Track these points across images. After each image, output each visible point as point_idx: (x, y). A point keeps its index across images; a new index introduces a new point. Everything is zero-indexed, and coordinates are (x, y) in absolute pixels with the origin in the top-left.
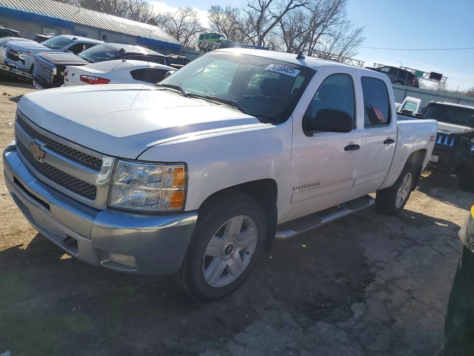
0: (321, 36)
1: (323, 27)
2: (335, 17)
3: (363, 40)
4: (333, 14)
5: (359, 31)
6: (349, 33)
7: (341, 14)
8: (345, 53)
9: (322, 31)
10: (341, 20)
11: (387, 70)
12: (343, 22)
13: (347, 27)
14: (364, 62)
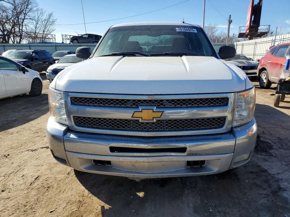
0: (25, 20)
1: (24, 15)
2: (30, 7)
3: (56, 21)
4: (28, 5)
5: (50, 15)
6: (45, 17)
7: (34, 5)
8: (46, 30)
9: (24, 17)
10: (35, 8)
11: (87, 36)
12: (38, 10)
13: (42, 13)
14: (55, 35)
